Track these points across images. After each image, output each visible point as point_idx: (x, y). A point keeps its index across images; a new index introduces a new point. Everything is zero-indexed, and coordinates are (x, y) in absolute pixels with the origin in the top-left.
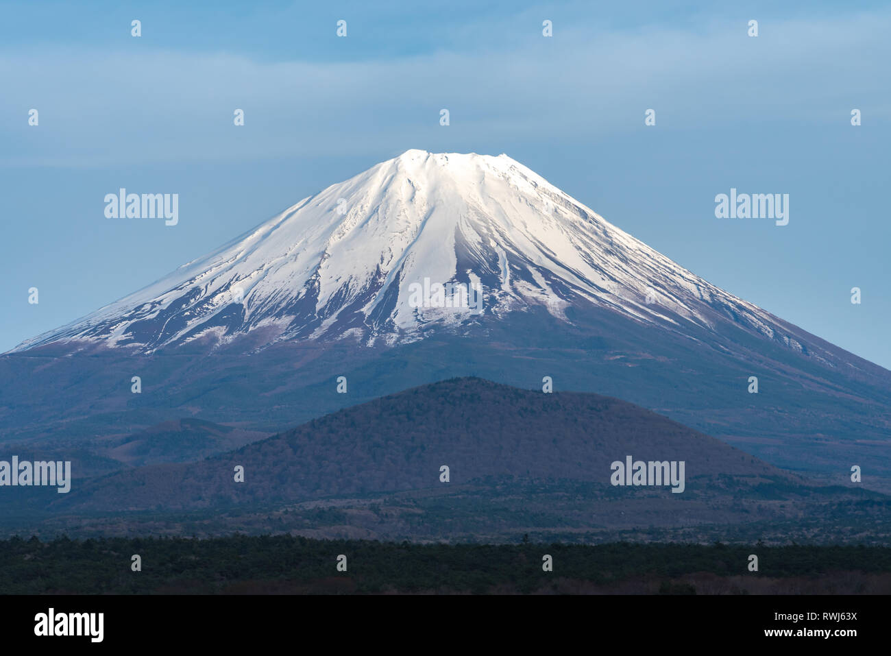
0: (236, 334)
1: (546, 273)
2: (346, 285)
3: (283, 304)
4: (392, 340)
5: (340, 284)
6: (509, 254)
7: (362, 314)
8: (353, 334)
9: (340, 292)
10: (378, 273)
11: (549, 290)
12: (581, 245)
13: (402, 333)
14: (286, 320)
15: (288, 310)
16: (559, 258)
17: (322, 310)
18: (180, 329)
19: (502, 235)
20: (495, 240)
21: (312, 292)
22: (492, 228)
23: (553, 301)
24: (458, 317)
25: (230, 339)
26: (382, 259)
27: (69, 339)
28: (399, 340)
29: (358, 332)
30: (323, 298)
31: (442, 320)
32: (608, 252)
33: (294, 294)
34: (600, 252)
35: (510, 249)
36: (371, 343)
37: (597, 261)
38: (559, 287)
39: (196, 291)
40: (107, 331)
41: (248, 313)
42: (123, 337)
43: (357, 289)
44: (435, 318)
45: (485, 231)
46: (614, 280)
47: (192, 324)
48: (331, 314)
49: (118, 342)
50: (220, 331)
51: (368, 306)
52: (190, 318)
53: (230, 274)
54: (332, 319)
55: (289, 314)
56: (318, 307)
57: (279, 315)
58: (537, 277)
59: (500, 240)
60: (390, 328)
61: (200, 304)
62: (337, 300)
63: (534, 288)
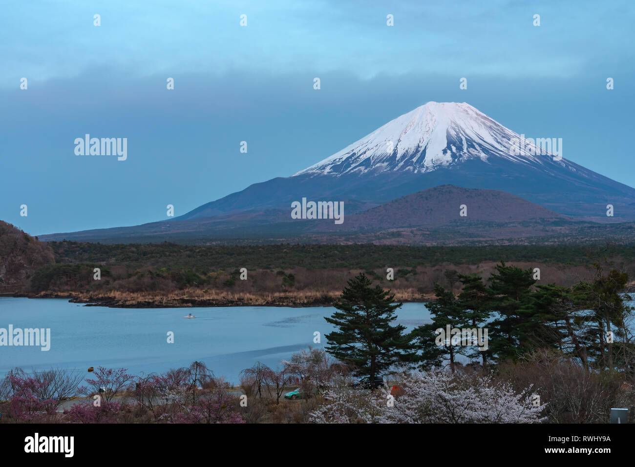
0: (368, 169)
1: (480, 145)
2: (407, 151)
3: (385, 158)
4: (423, 170)
5: (405, 151)
6: (466, 138)
7: (413, 162)
8: (409, 169)
9: (405, 153)
10: (419, 146)
11: (481, 151)
12: (493, 135)
13: (427, 168)
14: (385, 164)
15: (386, 160)
16: (485, 140)
17: (398, 160)
18: (349, 168)
19: (464, 132)
20: (461, 134)
21: (395, 153)
22: (460, 129)
23: (483, 155)
24: (447, 162)
25: (366, 171)
26: (420, 141)
27: (311, 171)
28: (426, 170)
29: (411, 168)
30: (399, 156)
31: (441, 163)
32: (504, 137)
33: (389, 154)
34: (500, 137)
35: (467, 137)
36: (416, 172)
37: (499, 141)
38: (485, 150)
39: (354, 154)
40: (324, 168)
41: (372, 162)
42: (330, 171)
43: (411, 152)
44: (439, 162)
45: (458, 130)
46: (506, 147)
47: (353, 166)
48: (402, 161)
49: (328, 172)
50: (362, 168)
51: (415, 158)
52: (352, 164)
53: (366, 148)
54: (402, 163)
55: (386, 162)
56: (397, 159)
57: (383, 162)
58: (477, 147)
59: (463, 133)
60: (423, 166)
61: (356, 159)
62: (404, 156)
63: (476, 151)
